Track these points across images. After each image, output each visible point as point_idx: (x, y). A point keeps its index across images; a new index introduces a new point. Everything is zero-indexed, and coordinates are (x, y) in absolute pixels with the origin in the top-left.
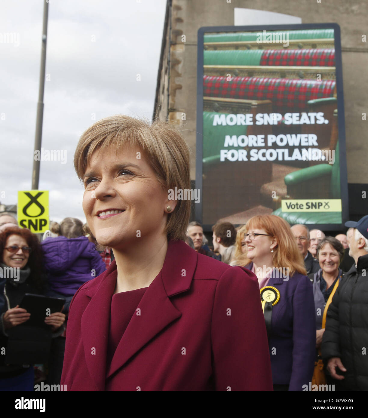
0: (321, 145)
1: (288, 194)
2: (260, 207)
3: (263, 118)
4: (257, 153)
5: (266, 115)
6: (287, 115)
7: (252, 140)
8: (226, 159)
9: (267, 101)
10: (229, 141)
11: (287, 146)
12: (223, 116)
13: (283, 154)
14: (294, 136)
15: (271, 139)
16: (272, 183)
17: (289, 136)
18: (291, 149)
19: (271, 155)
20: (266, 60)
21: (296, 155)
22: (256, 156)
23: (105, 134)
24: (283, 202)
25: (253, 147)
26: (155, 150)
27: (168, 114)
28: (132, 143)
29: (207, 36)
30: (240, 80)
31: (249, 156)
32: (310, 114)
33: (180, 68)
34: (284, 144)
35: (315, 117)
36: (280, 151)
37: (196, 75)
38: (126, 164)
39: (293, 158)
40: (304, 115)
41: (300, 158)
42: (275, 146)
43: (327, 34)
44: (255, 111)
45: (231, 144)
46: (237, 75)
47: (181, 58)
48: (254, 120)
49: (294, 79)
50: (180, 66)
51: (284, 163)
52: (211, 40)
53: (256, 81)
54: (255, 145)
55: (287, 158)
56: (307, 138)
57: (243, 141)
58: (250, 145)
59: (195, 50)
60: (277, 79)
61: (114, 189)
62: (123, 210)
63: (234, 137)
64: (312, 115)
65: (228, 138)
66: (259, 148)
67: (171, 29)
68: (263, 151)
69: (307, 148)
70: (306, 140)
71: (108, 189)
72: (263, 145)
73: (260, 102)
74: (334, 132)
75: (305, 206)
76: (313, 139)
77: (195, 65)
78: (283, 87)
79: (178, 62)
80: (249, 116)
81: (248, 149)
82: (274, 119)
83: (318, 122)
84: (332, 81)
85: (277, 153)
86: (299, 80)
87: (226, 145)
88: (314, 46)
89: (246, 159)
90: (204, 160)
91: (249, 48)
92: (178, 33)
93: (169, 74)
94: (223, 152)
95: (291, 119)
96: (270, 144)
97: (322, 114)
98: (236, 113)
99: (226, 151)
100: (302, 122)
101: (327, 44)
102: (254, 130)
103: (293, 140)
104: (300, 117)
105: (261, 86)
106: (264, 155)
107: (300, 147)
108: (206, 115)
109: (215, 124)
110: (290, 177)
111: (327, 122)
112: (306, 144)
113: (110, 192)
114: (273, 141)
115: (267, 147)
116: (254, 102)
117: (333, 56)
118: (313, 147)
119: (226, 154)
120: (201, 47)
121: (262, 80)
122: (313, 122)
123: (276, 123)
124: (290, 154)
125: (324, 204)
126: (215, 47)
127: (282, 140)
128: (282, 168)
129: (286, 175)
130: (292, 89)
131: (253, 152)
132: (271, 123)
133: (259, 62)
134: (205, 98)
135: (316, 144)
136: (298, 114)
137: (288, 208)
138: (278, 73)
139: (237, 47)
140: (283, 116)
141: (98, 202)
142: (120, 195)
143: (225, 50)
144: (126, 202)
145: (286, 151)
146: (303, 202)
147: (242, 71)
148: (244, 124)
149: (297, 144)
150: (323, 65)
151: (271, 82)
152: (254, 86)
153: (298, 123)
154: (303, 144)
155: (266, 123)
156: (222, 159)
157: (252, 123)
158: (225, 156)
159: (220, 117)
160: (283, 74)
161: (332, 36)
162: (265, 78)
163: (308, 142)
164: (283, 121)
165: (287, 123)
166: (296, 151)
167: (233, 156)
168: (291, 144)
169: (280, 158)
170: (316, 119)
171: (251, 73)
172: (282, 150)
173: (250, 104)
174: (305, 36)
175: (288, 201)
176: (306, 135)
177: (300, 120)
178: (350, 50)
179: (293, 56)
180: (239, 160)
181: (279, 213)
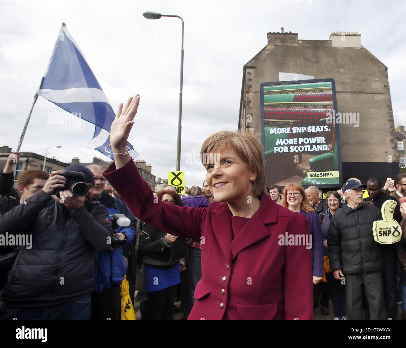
0: (327, 142)
1: (310, 169)
2: (296, 176)
3: (296, 129)
4: (294, 148)
5: (297, 128)
6: (309, 127)
7: (290, 141)
8: (277, 151)
9: (298, 120)
10: (278, 142)
11: (309, 144)
12: (275, 129)
13: (307, 148)
14: (313, 138)
15: (301, 140)
16: (302, 163)
17: (310, 138)
18: (311, 145)
19: (301, 149)
20: (296, 99)
21: (314, 148)
22: (293, 150)
23: (214, 142)
24: (308, 173)
25: (291, 145)
26: (242, 149)
27: (246, 129)
28: (229, 145)
29: (265, 87)
30: (283, 110)
31: (289, 150)
32: (320, 127)
33: (251, 105)
34: (307, 143)
35: (324, 128)
36: (306, 147)
37: (260, 108)
39: (313, 150)
40: (318, 127)
41: (316, 150)
42: (303, 144)
43: (328, 84)
44: (292, 126)
45: (279, 144)
46: (281, 108)
47: (252, 100)
48: (291, 131)
49: (312, 108)
50: (252, 103)
51: (308, 153)
52: (267, 89)
53: (291, 110)
54: (292, 144)
55: (309, 150)
56: (320, 139)
57: (286, 142)
58: (290, 144)
59: (259, 94)
60: (303, 108)
61: (221, 171)
62: (227, 182)
63: (281, 140)
64: (322, 127)
65: (278, 140)
66: (294, 145)
67: (246, 84)
68: (297, 147)
69: (320, 144)
70: (319, 140)
71: (219, 171)
72: (297, 143)
73: (294, 121)
74: (334, 135)
75: (320, 175)
76: (323, 140)
77: (260, 103)
78: (306, 112)
79: (250, 102)
80: (289, 129)
81: (289, 146)
82: (302, 130)
83: (325, 130)
84: (332, 109)
85: (304, 148)
86: (314, 108)
87: (277, 144)
88: (321, 91)
89: (288, 151)
90: (266, 153)
91: (287, 93)
92: (250, 86)
93: (246, 108)
94: (275, 148)
95: (311, 129)
96: (300, 143)
97: (327, 126)
98: (281, 127)
99: (277, 147)
100: (317, 131)
101: (328, 89)
102: (292, 135)
103: (312, 140)
104: (316, 128)
105: (294, 112)
106: (297, 149)
107: (316, 144)
108: (266, 129)
109: (271, 133)
110: (311, 160)
111: (330, 130)
112: (319, 142)
113: (220, 173)
114: (302, 141)
115: (298, 145)
116: (291, 121)
117: (332, 96)
118: (323, 144)
119: (277, 149)
120: (262, 93)
121: (295, 109)
122: (322, 130)
123: (303, 132)
124: (311, 148)
125: (330, 174)
126: (270, 93)
127: (306, 141)
128: (307, 156)
129: (309, 159)
130: (311, 113)
131: (291, 148)
132: (300, 132)
133: (293, 101)
134: (265, 120)
135: (324, 142)
136: (314, 127)
137: (311, 177)
138: (303, 105)
139: (281, 93)
140: (307, 128)
141: (213, 179)
142: (225, 175)
143: (275, 94)
144: (228, 178)
145: (309, 146)
146: (319, 173)
147: (284, 105)
148: (286, 133)
149: (314, 142)
150: (327, 101)
151: (300, 110)
152: (291, 112)
153: (315, 131)
154: (318, 142)
155: (298, 132)
156: (275, 152)
157: (290, 132)
158: (277, 150)
159: (273, 130)
160: (306, 106)
161: (331, 85)
162: (296, 109)
163: (320, 141)
165: (308, 131)
166: (314, 146)
167: (281, 150)
168: (311, 143)
169: (306, 150)
170: (324, 129)
171: (289, 106)
172: (307, 146)
173: (289, 122)
174: (317, 86)
175: (311, 173)
176: (319, 138)
177: (315, 130)
178: (340, 92)
179: (311, 96)
180: (284, 152)
181: (306, 179)
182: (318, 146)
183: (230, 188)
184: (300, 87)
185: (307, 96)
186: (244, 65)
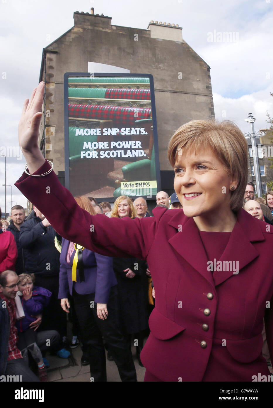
0: (143, 147)
1: (124, 178)
2: (107, 187)
3: (107, 131)
4: (104, 153)
5: (109, 129)
6: (123, 129)
7: (100, 145)
8: (84, 157)
9: (110, 120)
11: (123, 148)
12: (82, 130)
13: (121, 153)
14: (127, 142)
15: (113, 144)
16: (115, 171)
17: (124, 142)
18: (126, 150)
19: (113, 154)
20: (108, 95)
21: (129, 154)
22: (103, 155)
24: (122, 183)
25: (102, 150)
27: (45, 128)
29: (70, 78)
30: (92, 107)
31: (99, 155)
32: (136, 129)
33: (52, 98)
34: (121, 147)
35: (140, 130)
36: (119, 152)
37: (63, 103)
38: (202, 161)
39: (127, 156)
40: (133, 129)
41: (131, 156)
42: (115, 148)
43: (146, 80)
44: (102, 127)
45: (87, 148)
46: (90, 104)
47: (53, 92)
48: (102, 132)
49: (127, 107)
50: (53, 97)
51: (122, 159)
52: (73, 81)
53: (102, 108)
54: (103, 148)
55: (123, 156)
56: (135, 143)
57: (95, 145)
58: (100, 148)
59: (62, 87)
60: (116, 107)
61: (194, 179)
62: (201, 193)
63: (89, 143)
64: (138, 129)
65: (85, 144)
66: (105, 150)
67: (45, 73)
68: (109, 151)
69: (135, 149)
70: (135, 144)
71: (190, 179)
72: (108, 148)
73: (105, 121)
74: (151, 139)
75: (135, 186)
76: (138, 144)
77: (63, 96)
78: (120, 112)
79: (51, 95)
80: (98, 130)
81: (99, 150)
82: (114, 131)
83: (141, 133)
84: (149, 109)
85: (117, 153)
86: (129, 107)
87: (84, 148)
88: (138, 87)
89: (97, 157)
90: (70, 158)
91: (98, 87)
92: (51, 76)
93: (45, 102)
94: (82, 153)
95: (125, 132)
96: (112, 147)
97: (144, 129)
98: (90, 128)
99: (84, 152)
100: (132, 133)
101: (145, 86)
102: (102, 138)
103: (127, 145)
104: (130, 130)
105: (105, 111)
106: (109, 154)
107: (131, 149)
108: (71, 129)
109: (77, 135)
110: (125, 167)
111: (146, 133)
112: (135, 147)
113: (192, 181)
114: (114, 145)
115: (110, 149)
116: (102, 121)
117: (149, 94)
118: (139, 149)
119: (84, 154)
120: (66, 85)
121: (106, 107)
122: (138, 133)
123: (115, 134)
124: (125, 154)
125: (146, 184)
126: (76, 86)
127: (119, 145)
128: (121, 162)
129: (123, 167)
130: (126, 113)
131: (101, 153)
132: (113, 134)
133: (104, 97)
134: (70, 118)
135: (140, 147)
136: (129, 129)
137: (125, 187)
138: (116, 103)
139: (90, 86)
140: (120, 130)
141: (183, 188)
142: (199, 183)
143: (82, 87)
144: (202, 187)
145: (122, 152)
146: (134, 183)
147: (93, 101)
148: (95, 134)
149: (129, 147)
150: (144, 99)
151: (112, 108)
152: (101, 111)
153: (129, 134)
154: (133, 147)
155: (109, 134)
156: (82, 157)
157: (100, 134)
158: (84, 155)
159: (80, 130)
160: (119, 104)
161: (149, 81)
162: (108, 106)
163: (135, 146)
164: (120, 133)
165: (122, 134)
166: (129, 151)
167: (89, 155)
168: (125, 147)
169: (119, 156)
170: (140, 132)
171: (99, 103)
172: (120, 151)
173: (99, 122)
174: (132, 81)
175: (125, 183)
176: (135, 142)
177: (130, 132)
178: (159, 91)
179: (125, 93)
180: (93, 157)
181: (119, 191)
182: (133, 151)
183: (204, 201)
184: (113, 81)
185: (121, 93)
186: (44, 49)
